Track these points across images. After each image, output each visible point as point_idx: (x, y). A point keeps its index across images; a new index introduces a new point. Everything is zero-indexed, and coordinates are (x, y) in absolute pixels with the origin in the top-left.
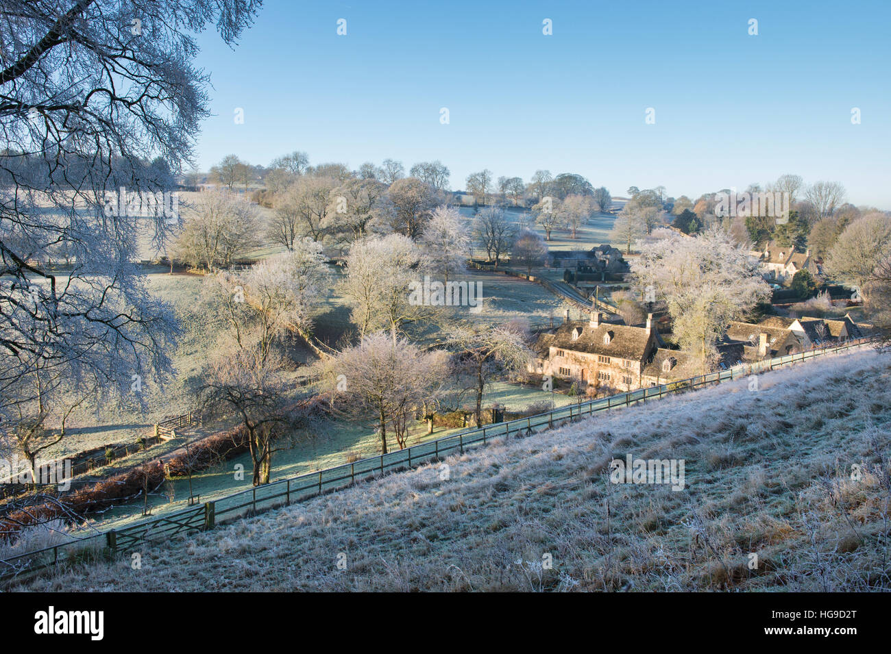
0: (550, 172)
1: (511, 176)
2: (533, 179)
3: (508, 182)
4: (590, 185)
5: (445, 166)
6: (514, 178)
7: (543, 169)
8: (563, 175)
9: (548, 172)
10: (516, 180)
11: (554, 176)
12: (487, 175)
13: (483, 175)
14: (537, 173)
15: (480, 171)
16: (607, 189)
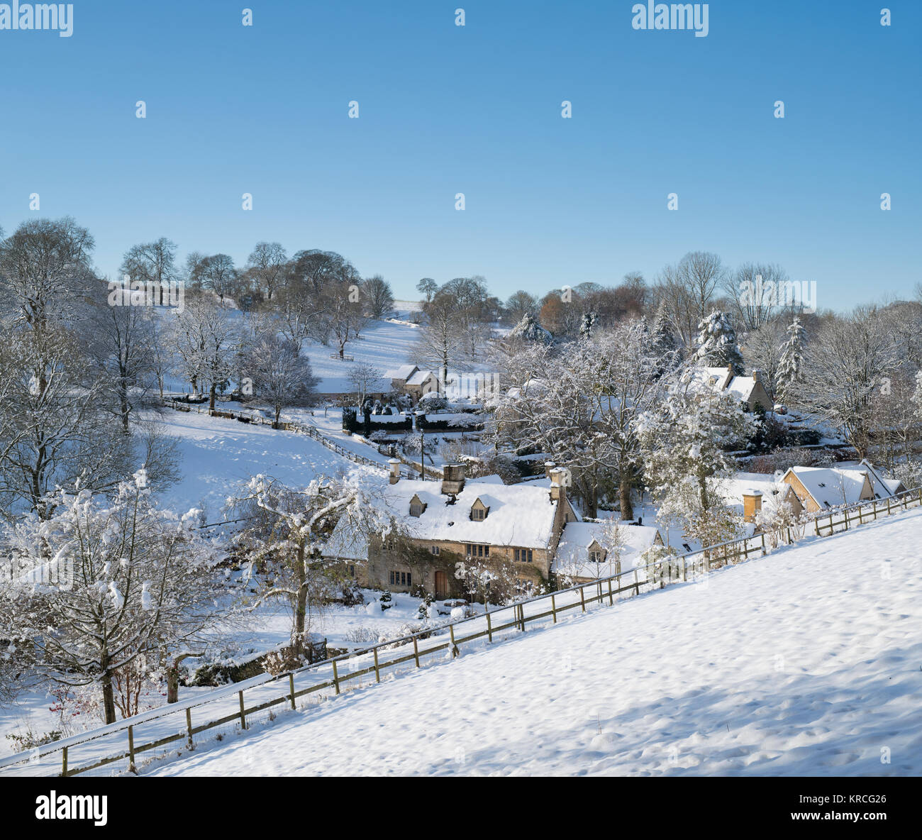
0: (283, 247)
1: (212, 253)
2: (251, 258)
3: (206, 262)
4: (354, 271)
5: (83, 227)
6: (216, 257)
7: (270, 241)
8: (306, 252)
9: (278, 247)
10: (220, 259)
11: (291, 254)
12: (167, 249)
13: (158, 248)
14: (258, 248)
15: (153, 240)
16: (385, 280)
